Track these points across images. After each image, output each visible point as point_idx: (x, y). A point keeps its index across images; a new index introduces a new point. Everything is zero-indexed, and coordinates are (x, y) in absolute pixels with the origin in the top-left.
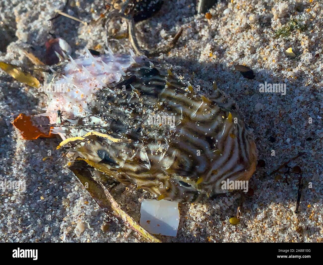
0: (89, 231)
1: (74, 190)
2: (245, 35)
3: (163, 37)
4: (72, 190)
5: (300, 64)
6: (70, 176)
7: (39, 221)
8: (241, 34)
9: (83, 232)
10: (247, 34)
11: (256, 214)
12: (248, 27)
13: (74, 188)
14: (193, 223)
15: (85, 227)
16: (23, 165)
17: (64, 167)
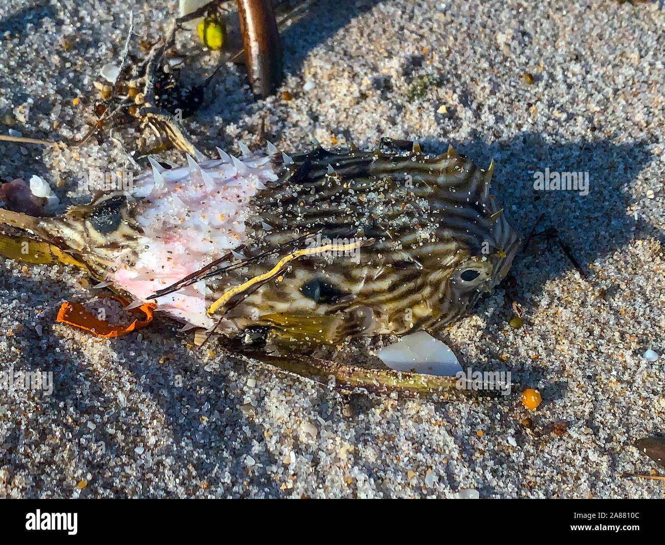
0: (326, 428)
1: (250, 388)
2: (366, 106)
3: (234, 136)
4: (245, 389)
5: (465, 123)
6: (223, 373)
7: (225, 454)
8: (359, 106)
9: (319, 433)
10: (369, 105)
11: (537, 305)
12: (364, 96)
13: (245, 384)
14: (472, 347)
15: (317, 425)
16: (131, 383)
17: (205, 361)
